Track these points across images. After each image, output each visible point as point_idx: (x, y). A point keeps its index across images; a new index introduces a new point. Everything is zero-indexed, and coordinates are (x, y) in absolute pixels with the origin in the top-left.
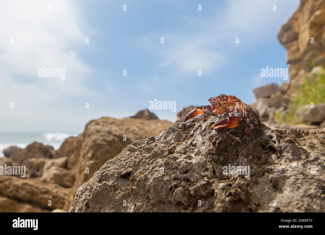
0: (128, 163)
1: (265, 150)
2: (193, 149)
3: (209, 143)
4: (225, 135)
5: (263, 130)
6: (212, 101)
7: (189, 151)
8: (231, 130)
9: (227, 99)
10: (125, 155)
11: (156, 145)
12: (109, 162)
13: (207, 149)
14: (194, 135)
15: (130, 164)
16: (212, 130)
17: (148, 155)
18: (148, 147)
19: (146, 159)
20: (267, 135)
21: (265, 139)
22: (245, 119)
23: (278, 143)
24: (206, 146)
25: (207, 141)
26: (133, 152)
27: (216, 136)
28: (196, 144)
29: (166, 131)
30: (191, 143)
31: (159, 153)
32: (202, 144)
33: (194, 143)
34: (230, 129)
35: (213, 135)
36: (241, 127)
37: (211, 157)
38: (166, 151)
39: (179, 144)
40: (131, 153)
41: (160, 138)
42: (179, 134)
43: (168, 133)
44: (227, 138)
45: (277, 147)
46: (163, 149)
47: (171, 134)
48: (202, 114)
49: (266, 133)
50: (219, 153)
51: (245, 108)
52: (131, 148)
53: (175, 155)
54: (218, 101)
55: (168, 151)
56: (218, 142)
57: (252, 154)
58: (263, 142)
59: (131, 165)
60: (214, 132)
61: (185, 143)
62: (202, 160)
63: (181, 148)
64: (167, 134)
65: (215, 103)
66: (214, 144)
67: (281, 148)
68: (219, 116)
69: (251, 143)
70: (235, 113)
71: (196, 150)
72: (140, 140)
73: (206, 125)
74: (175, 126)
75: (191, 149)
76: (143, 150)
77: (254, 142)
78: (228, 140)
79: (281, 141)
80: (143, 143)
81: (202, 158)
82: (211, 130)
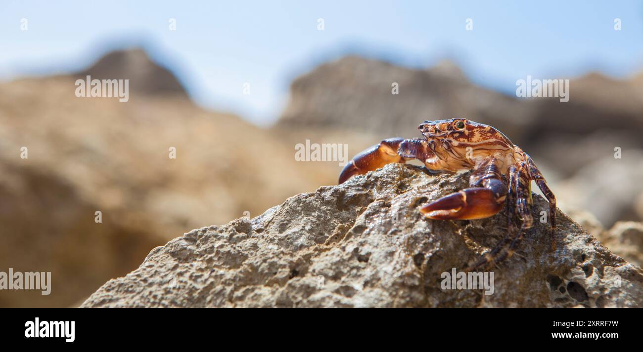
0: (172, 293)
1: (558, 290)
2: (358, 268)
3: (406, 257)
4: (451, 237)
5: (562, 234)
6: (429, 133)
7: (348, 271)
8: (470, 225)
9: (472, 135)
10: (161, 267)
11: (255, 247)
12: (113, 286)
13: (398, 271)
14: (366, 228)
15: (177, 294)
16: (417, 221)
17: (230, 274)
18: (232, 251)
19: (225, 283)
20: (570, 248)
21: (561, 261)
22: (511, 198)
23: (596, 275)
24: (396, 264)
25: (400, 249)
26: (186, 260)
27: (426, 237)
28: (369, 254)
29: (287, 207)
30: (356, 250)
31: (263, 270)
32: (386, 257)
33: (364, 251)
34: (468, 222)
35: (417, 234)
36: (499, 219)
37: (405, 295)
38: (284, 266)
39: (321, 251)
40: (180, 265)
41: (266, 227)
42: (322, 219)
43: (293, 213)
44: (457, 247)
45: (591, 286)
46: (275, 259)
47: (300, 217)
48: (396, 165)
49: (568, 243)
50: (430, 285)
51: (519, 167)
52: (179, 248)
53: (308, 280)
54: (445, 136)
55: (290, 267)
56: (431, 254)
57: (517, 299)
58: (556, 268)
59: (181, 298)
60: (421, 227)
61: (339, 249)
62: (382, 300)
63: (327, 262)
64: (288, 218)
65: (435, 140)
66: (418, 259)
67: (604, 291)
68: (442, 181)
69: (521, 268)
70: (487, 178)
71: (368, 273)
72: (209, 227)
73: (402, 205)
74: (313, 195)
75: (352, 268)
76: (216, 259)
77: (529, 265)
78: (459, 253)
79: (606, 271)
80: (216, 236)
81: (381, 295)
82: (415, 219)
